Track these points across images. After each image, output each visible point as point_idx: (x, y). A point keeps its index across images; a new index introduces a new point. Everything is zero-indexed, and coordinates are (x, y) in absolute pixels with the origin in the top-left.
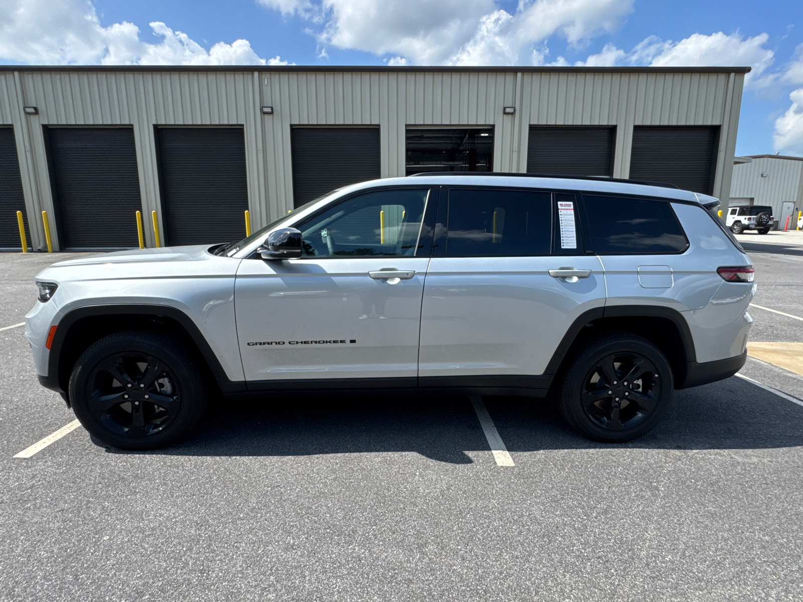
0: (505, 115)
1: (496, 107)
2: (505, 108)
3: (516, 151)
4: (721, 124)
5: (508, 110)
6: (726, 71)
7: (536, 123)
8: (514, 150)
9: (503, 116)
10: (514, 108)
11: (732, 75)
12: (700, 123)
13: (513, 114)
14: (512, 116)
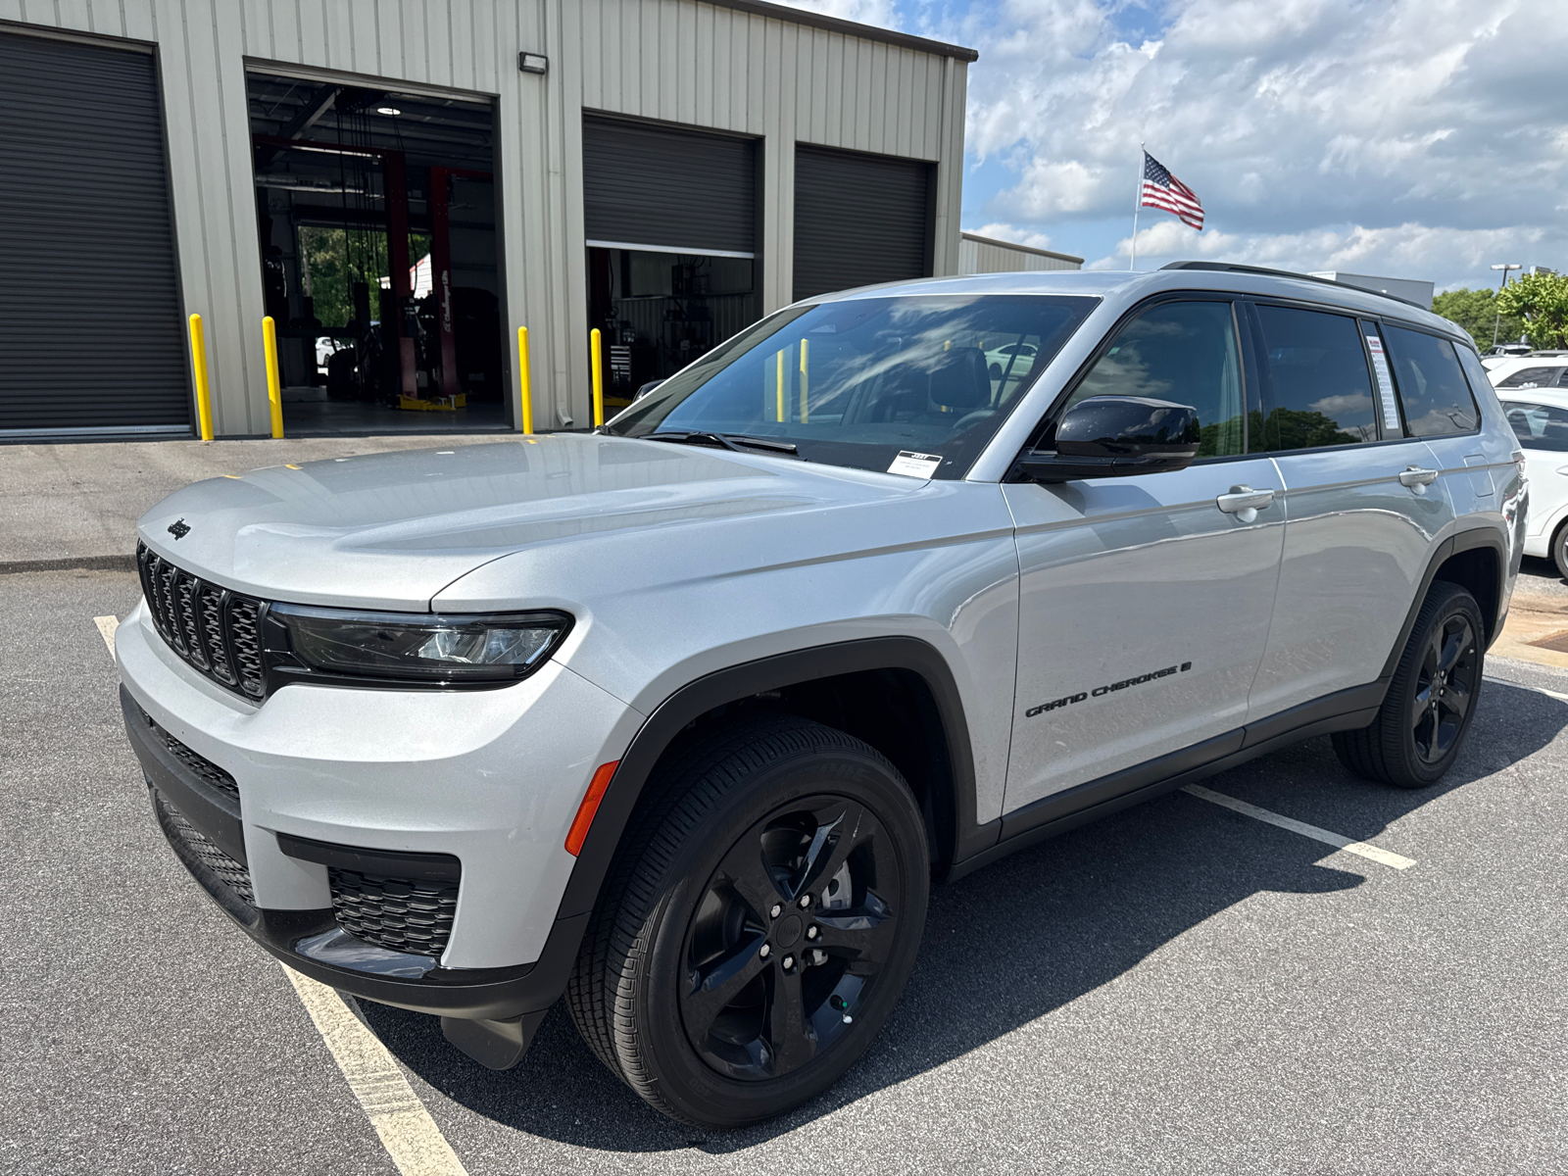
0: (522, 74)
1: (499, 46)
2: (522, 56)
3: (556, 173)
4: (938, 160)
5: (530, 62)
6: (942, 52)
7: (597, 106)
8: (551, 169)
9: (519, 76)
10: (546, 58)
11: (951, 61)
12: (904, 153)
13: (543, 73)
14: (541, 80)
